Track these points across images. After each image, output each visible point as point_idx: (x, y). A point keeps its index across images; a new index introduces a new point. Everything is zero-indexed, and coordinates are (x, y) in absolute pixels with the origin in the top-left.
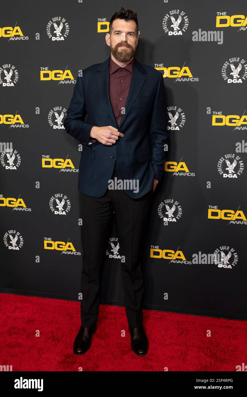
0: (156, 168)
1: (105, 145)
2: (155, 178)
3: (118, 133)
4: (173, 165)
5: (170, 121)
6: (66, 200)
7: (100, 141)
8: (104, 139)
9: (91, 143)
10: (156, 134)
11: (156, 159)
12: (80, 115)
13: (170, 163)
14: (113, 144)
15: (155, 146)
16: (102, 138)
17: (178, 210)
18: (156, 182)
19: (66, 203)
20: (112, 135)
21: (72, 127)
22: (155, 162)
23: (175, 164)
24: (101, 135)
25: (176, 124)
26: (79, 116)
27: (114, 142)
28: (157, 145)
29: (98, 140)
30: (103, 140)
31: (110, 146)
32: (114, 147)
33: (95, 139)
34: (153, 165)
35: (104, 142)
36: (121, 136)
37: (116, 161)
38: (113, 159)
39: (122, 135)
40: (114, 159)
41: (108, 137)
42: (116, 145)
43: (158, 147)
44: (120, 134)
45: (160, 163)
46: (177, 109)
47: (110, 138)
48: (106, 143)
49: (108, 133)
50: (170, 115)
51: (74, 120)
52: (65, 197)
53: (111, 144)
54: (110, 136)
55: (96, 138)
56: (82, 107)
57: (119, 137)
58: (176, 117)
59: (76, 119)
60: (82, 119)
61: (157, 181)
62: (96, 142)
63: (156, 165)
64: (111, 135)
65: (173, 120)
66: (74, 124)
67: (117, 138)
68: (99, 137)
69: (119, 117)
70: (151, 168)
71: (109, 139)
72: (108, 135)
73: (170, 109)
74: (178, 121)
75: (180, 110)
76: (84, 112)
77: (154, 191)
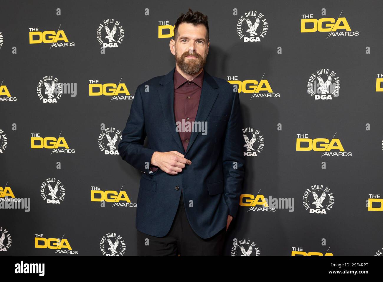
0: (229, 201)
1: (169, 174)
2: (228, 214)
3: (185, 160)
4: (249, 198)
5: (245, 146)
6: (120, 241)
7: (163, 170)
8: (168, 167)
9: (151, 172)
10: (230, 161)
11: (230, 191)
12: (139, 138)
13: (246, 196)
14: (179, 173)
15: (228, 175)
16: (166, 165)
17: (256, 253)
18: (230, 218)
19: (120, 245)
20: (178, 162)
21: (129, 153)
22: (228, 194)
23: (252, 196)
24: (164, 162)
25: (253, 149)
26: (136, 139)
27: (180, 170)
28: (230, 174)
29: (161, 168)
30: (167, 168)
31: (175, 175)
32: (180, 176)
33: (156, 167)
34: (226, 198)
35: (167, 171)
36: (189, 164)
37: (182, 193)
38: (178, 191)
39: (189, 162)
40: (180, 191)
41: (173, 164)
42: (182, 174)
43: (232, 176)
44: (187, 162)
45: (235, 196)
46: (254, 131)
47: (175, 166)
48: (170, 172)
49: (173, 160)
50: (246, 138)
51: (131, 144)
52: (119, 237)
53: (177, 173)
54: (175, 163)
55: (159, 166)
56: (140, 128)
57: (186, 165)
58: (253, 140)
59: (133, 142)
60: (140, 142)
61: (231, 218)
62: (158, 171)
63: (230, 198)
64: (176, 162)
65: (250, 144)
66: (131, 149)
67: (184, 166)
68: (162, 164)
69: (186, 140)
70: (224, 202)
71: (174, 167)
72: (173, 162)
73: (246, 130)
74: (256, 146)
75: (257, 132)
76: (144, 133)
77: (228, 229)
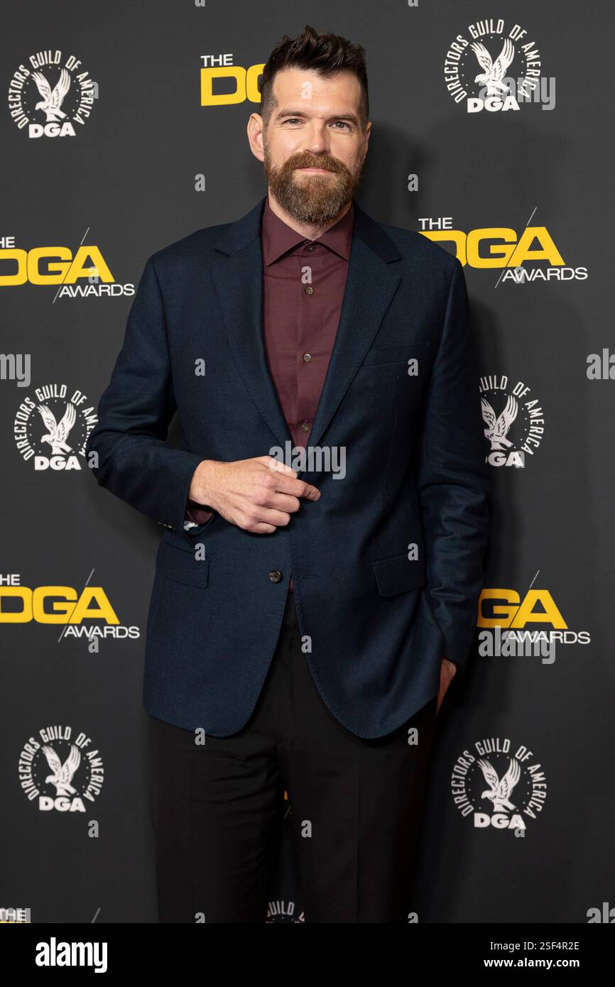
0: (444, 613)
1: (246, 532)
2: (442, 655)
3: (299, 487)
7: (228, 518)
8: (245, 508)
9: (192, 525)
10: (444, 486)
11: (445, 581)
12: (152, 419)
13: (498, 593)
14: (280, 529)
15: (440, 531)
16: (238, 504)
18: (448, 669)
19: (85, 765)
20: (277, 492)
21: (120, 465)
22: (440, 591)
23: (513, 596)
24: (232, 492)
25: (509, 444)
26: (144, 421)
27: (285, 519)
28: (447, 526)
29: (222, 513)
30: (242, 511)
31: (266, 535)
32: (284, 537)
33: (207, 509)
34: (433, 604)
35: (243, 521)
36: (311, 496)
37: (290, 592)
38: (278, 585)
39: (314, 492)
40: (284, 586)
41: (262, 500)
42: (292, 532)
43: (452, 533)
44: (305, 491)
45: (463, 598)
46: (511, 386)
47: (268, 505)
48: (252, 526)
49: (260, 485)
50: (487, 409)
51: (126, 436)
52: (83, 740)
53: (272, 529)
54: (269, 496)
55: (214, 506)
56: (156, 384)
57: (303, 499)
59: (132, 431)
60: (158, 431)
61: (453, 668)
62: (214, 522)
63: (447, 603)
64: (272, 492)
65: (498, 427)
66: (129, 450)
67: (295, 505)
68: (226, 500)
69: (301, 422)
70: (428, 616)
71: (263, 509)
72: (261, 492)
73: (488, 384)
74: (517, 433)
75: (521, 389)
76: (167, 403)
77: (441, 707)
